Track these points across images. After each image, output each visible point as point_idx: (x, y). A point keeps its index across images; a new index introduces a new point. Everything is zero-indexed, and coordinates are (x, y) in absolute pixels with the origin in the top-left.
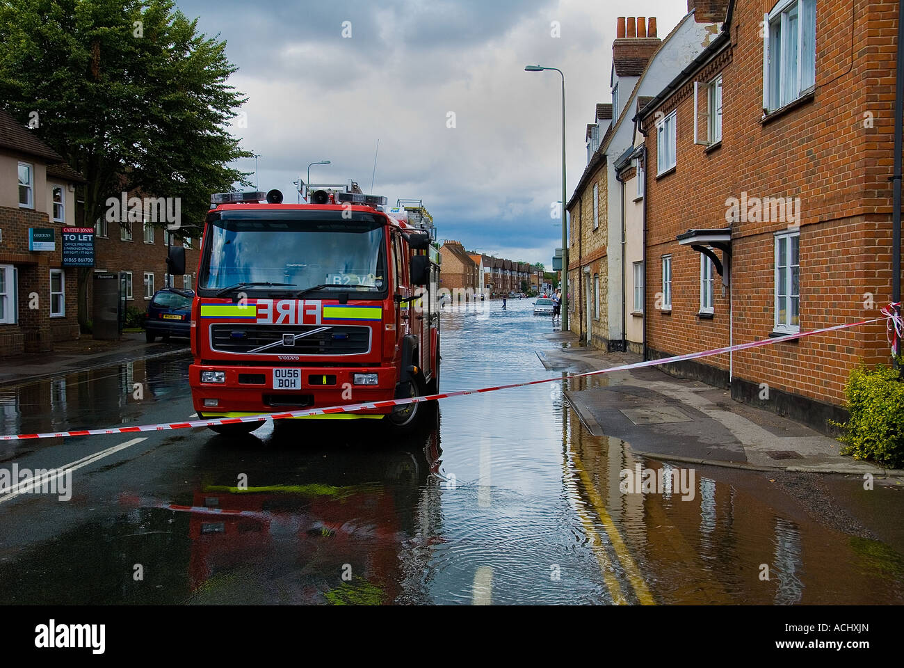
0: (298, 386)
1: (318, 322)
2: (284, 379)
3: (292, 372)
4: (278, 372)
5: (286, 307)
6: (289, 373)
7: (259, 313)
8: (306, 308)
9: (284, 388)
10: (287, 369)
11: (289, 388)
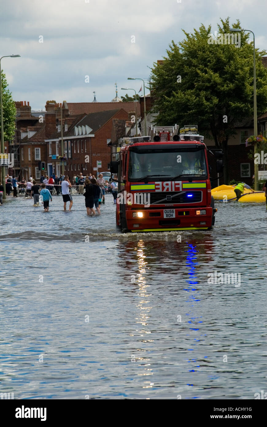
0: (174, 216)
1: (181, 190)
2: (168, 214)
3: (171, 211)
4: (166, 211)
5: (167, 185)
6: (170, 211)
7: (156, 187)
8: (176, 184)
9: (168, 217)
10: (169, 210)
11: (171, 217)
